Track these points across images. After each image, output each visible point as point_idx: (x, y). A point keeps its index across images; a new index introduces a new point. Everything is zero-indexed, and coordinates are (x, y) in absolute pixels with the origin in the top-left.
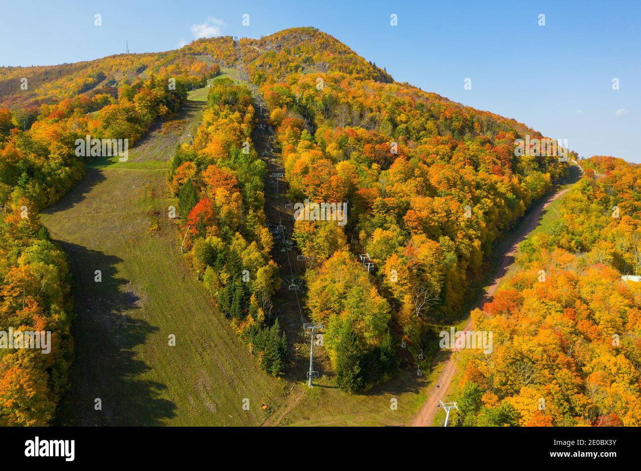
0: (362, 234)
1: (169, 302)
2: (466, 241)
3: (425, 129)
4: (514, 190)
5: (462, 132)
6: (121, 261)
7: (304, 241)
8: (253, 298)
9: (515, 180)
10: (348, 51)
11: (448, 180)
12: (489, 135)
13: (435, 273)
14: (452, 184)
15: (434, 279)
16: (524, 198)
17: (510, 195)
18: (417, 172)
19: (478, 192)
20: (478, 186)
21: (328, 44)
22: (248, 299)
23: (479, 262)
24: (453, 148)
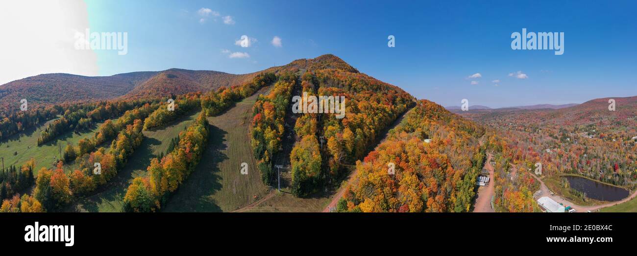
0: (325, 128)
1: (236, 149)
2: (368, 130)
3: (363, 89)
4: (392, 110)
5: (376, 90)
6: (227, 133)
7: (298, 130)
8: (266, 152)
9: (393, 107)
10: (343, 62)
11: (365, 107)
12: (386, 91)
13: (349, 144)
14: (366, 108)
15: (349, 147)
16: (396, 113)
17: (390, 112)
18: (352, 104)
19: (377, 111)
20: (378, 109)
21: (336, 59)
22: (264, 152)
23: (373, 138)
24: (371, 95)
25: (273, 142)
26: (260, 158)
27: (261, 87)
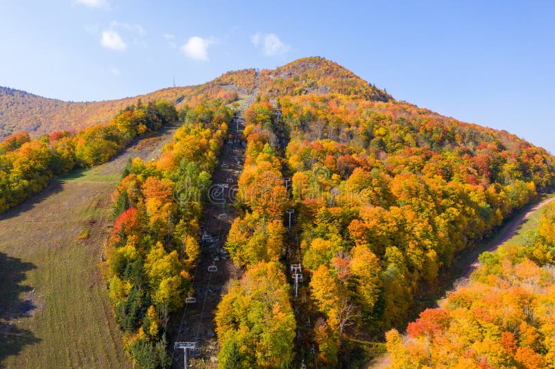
0: (303, 244)
1: (64, 312)
2: (418, 252)
3: (403, 142)
4: (489, 199)
5: (441, 143)
6: (35, 267)
7: (235, 251)
8: (150, 310)
9: (491, 189)
10: (350, 75)
11: (410, 189)
12: (471, 146)
13: (368, 286)
14: (414, 193)
15: (367, 293)
16: (501, 208)
17: (483, 204)
18: (375, 182)
19: (444, 201)
20: (445, 195)
21: (332, 69)
22: (145, 311)
23: (434, 273)
24: (428, 158)
25: (170, 283)
26: (135, 327)
27: (136, 139)
